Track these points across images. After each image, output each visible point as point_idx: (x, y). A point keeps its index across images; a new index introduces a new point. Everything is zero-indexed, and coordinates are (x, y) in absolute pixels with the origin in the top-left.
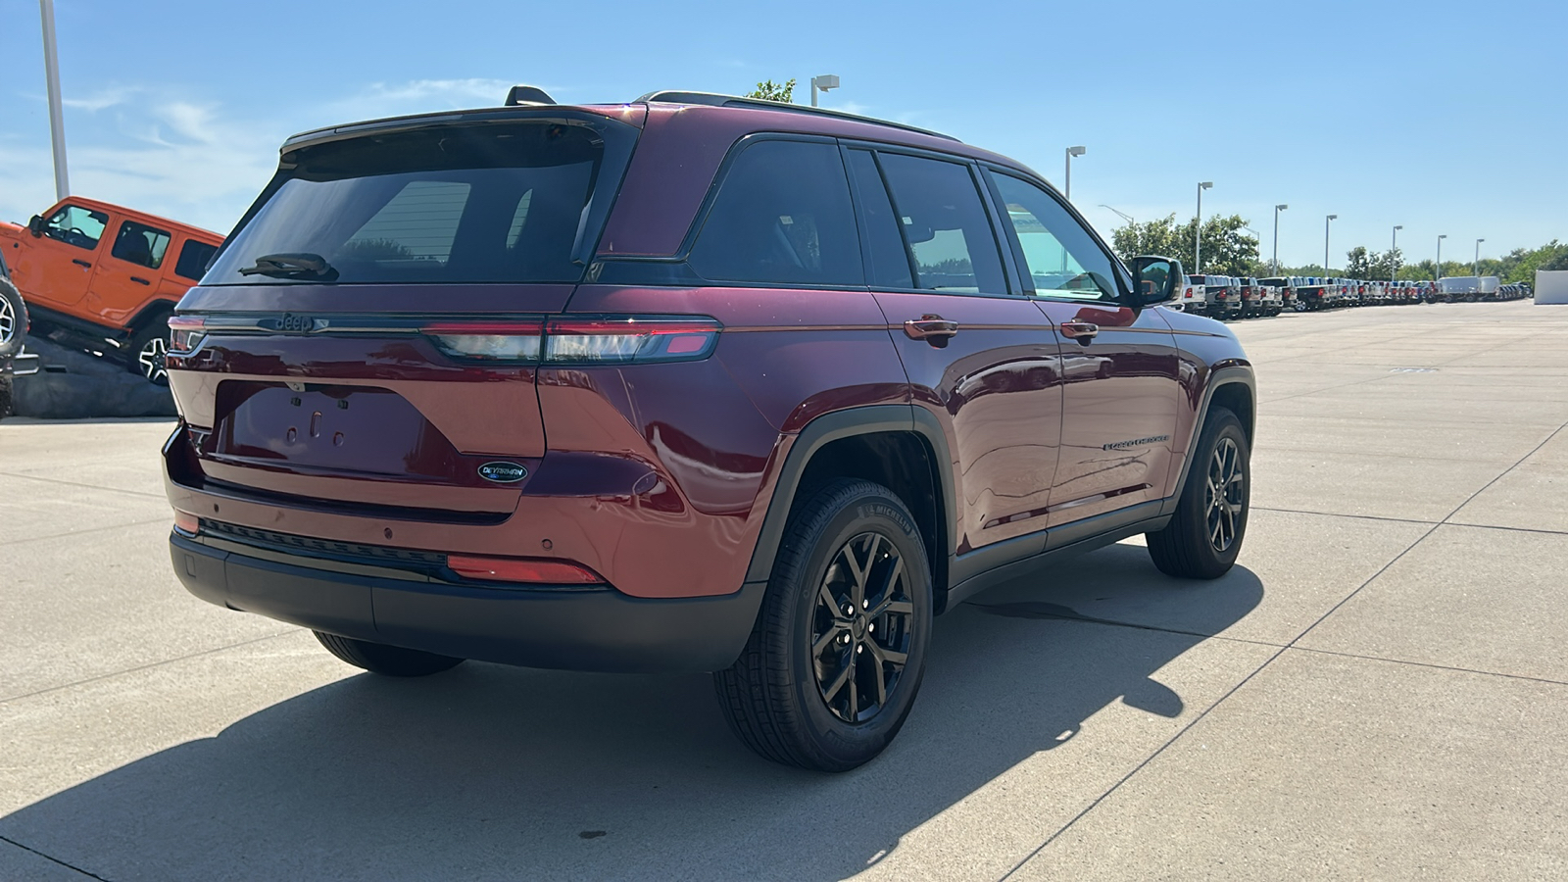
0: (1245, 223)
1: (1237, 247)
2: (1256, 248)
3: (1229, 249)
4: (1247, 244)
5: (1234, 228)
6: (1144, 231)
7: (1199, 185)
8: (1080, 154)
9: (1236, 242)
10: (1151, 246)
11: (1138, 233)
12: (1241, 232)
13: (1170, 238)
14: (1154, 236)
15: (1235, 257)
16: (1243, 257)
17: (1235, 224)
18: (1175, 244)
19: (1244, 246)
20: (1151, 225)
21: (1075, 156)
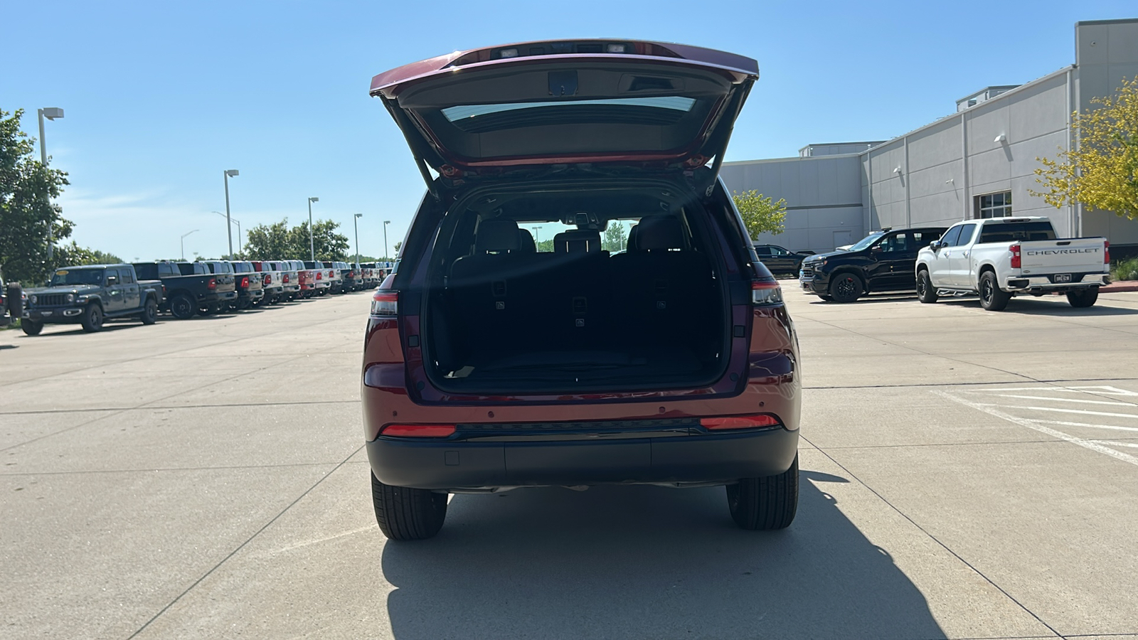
0: (337, 226)
1: (334, 242)
2: (347, 243)
3: (328, 243)
4: (340, 240)
5: (331, 228)
6: (270, 231)
7: (309, 199)
8: (235, 175)
9: (333, 238)
10: (277, 241)
11: (266, 232)
12: (335, 232)
13: (290, 236)
14: (278, 235)
15: (333, 249)
16: (339, 249)
17: (330, 226)
18: (293, 241)
19: (339, 242)
20: (275, 226)
21: (231, 176)
